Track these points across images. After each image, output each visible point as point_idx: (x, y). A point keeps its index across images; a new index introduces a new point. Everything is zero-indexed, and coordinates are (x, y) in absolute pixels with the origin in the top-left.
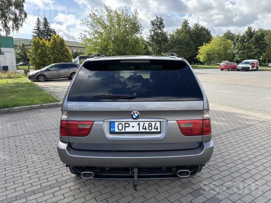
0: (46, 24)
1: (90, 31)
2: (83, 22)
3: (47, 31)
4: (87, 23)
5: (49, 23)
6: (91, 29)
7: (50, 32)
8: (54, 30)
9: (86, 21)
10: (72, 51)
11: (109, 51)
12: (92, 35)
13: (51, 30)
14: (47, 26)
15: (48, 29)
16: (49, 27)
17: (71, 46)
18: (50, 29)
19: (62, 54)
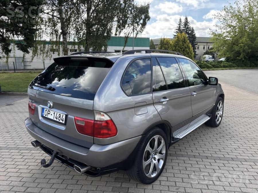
0: (186, 23)
1: (222, 25)
2: (215, 17)
3: (186, 30)
4: (220, 18)
5: (189, 22)
6: (222, 24)
7: (189, 30)
8: (193, 28)
9: (218, 16)
10: (208, 47)
11: (239, 45)
12: (223, 29)
13: (190, 29)
14: (187, 25)
15: (188, 28)
16: (189, 25)
17: (207, 43)
18: (189, 27)
19: (184, 50)
